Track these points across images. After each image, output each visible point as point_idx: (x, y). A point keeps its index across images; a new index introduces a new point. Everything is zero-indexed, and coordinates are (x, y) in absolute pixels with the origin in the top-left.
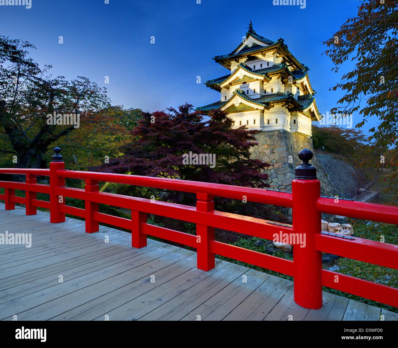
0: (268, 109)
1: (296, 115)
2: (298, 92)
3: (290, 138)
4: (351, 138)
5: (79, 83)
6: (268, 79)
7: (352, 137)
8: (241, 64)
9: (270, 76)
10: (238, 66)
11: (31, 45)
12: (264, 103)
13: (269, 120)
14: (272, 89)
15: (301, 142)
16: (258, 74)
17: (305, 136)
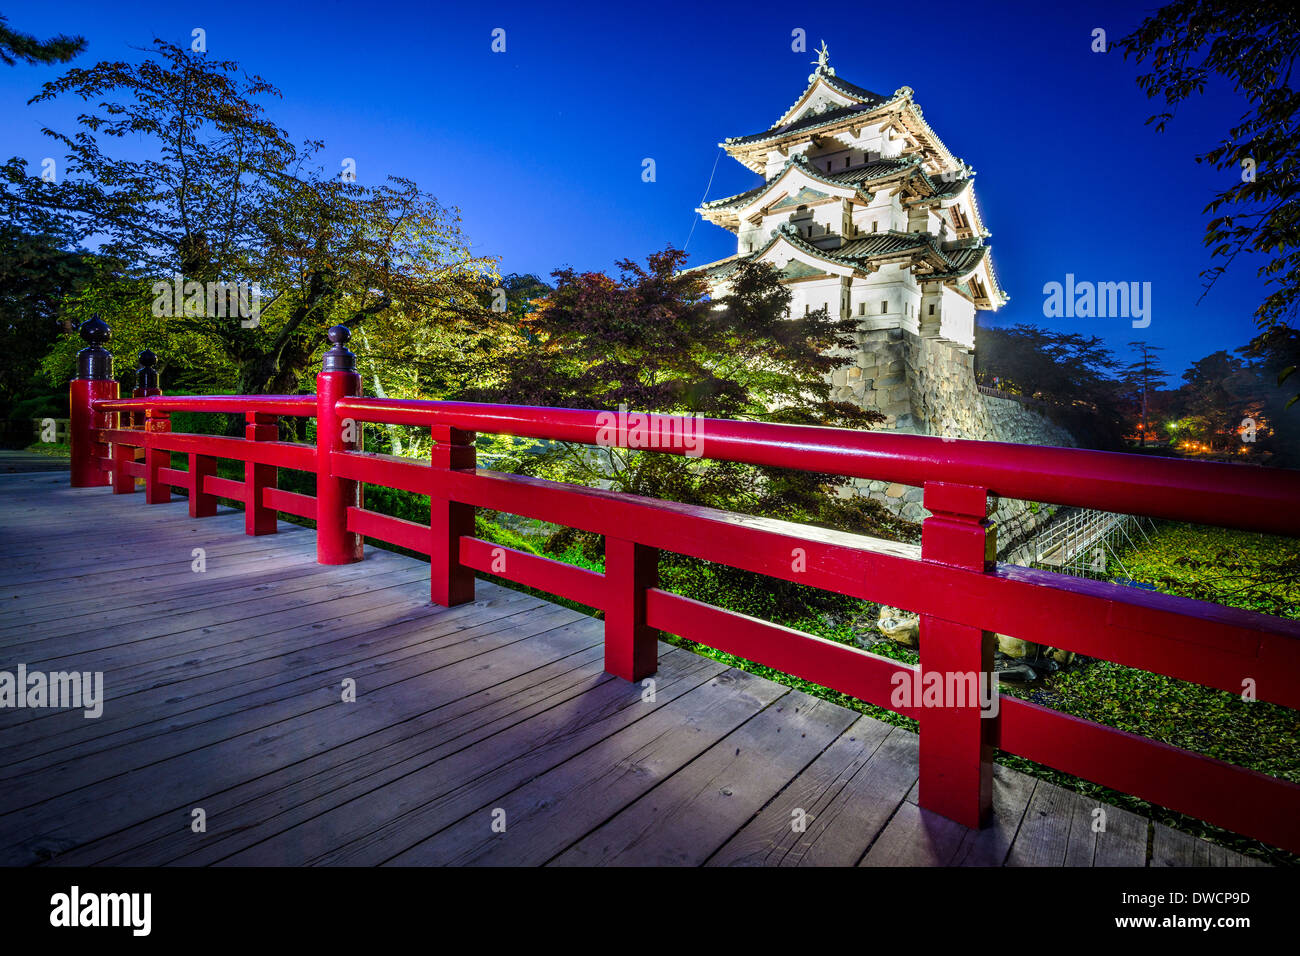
0: (863, 275)
1: (937, 292)
2: (943, 233)
3: (918, 350)
4: (1070, 358)
5: (393, 195)
6: (865, 196)
7: (1073, 356)
8: (796, 159)
9: (871, 190)
10: (787, 163)
11: (268, 88)
12: (853, 259)
13: (863, 305)
14: (875, 224)
15: (945, 365)
16: (840, 182)
17: (956, 347)
